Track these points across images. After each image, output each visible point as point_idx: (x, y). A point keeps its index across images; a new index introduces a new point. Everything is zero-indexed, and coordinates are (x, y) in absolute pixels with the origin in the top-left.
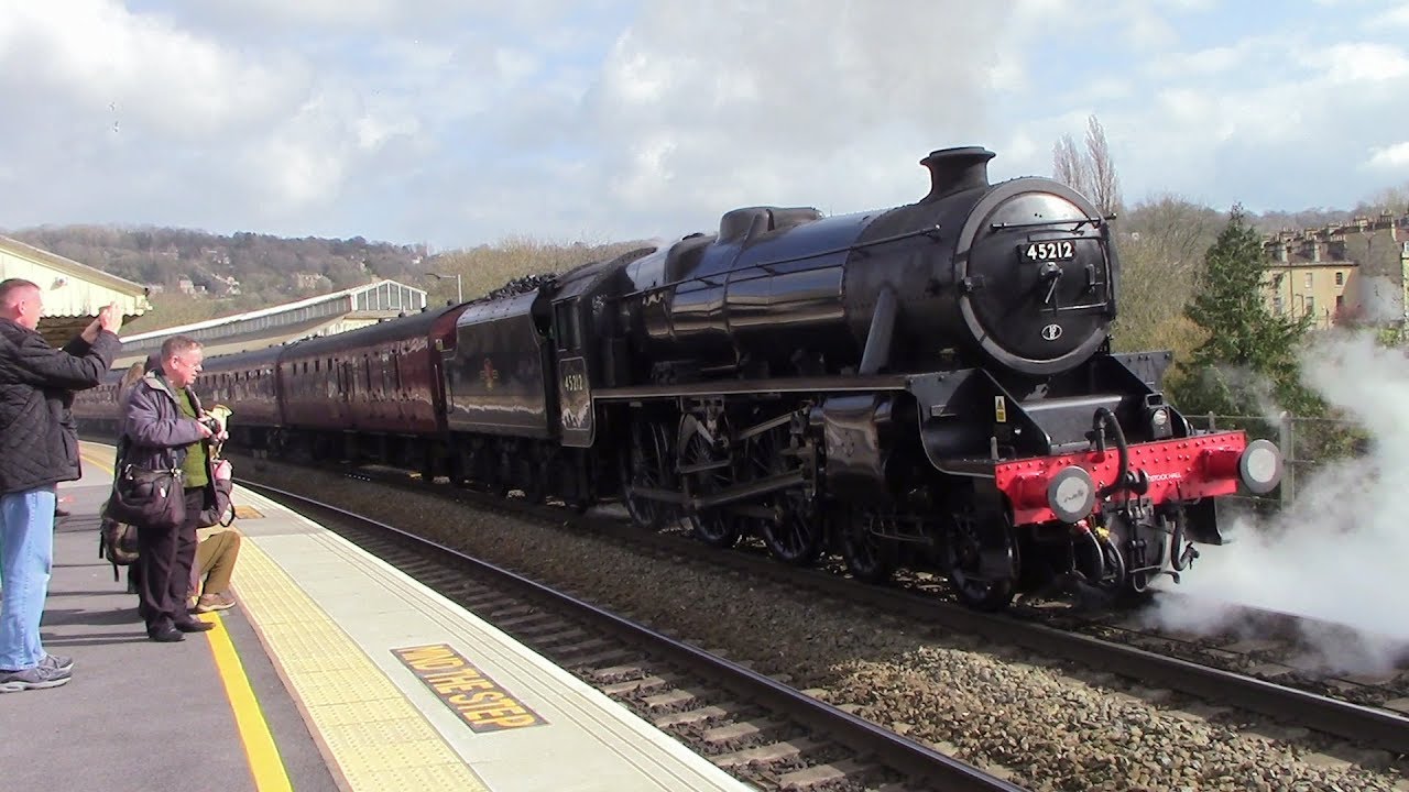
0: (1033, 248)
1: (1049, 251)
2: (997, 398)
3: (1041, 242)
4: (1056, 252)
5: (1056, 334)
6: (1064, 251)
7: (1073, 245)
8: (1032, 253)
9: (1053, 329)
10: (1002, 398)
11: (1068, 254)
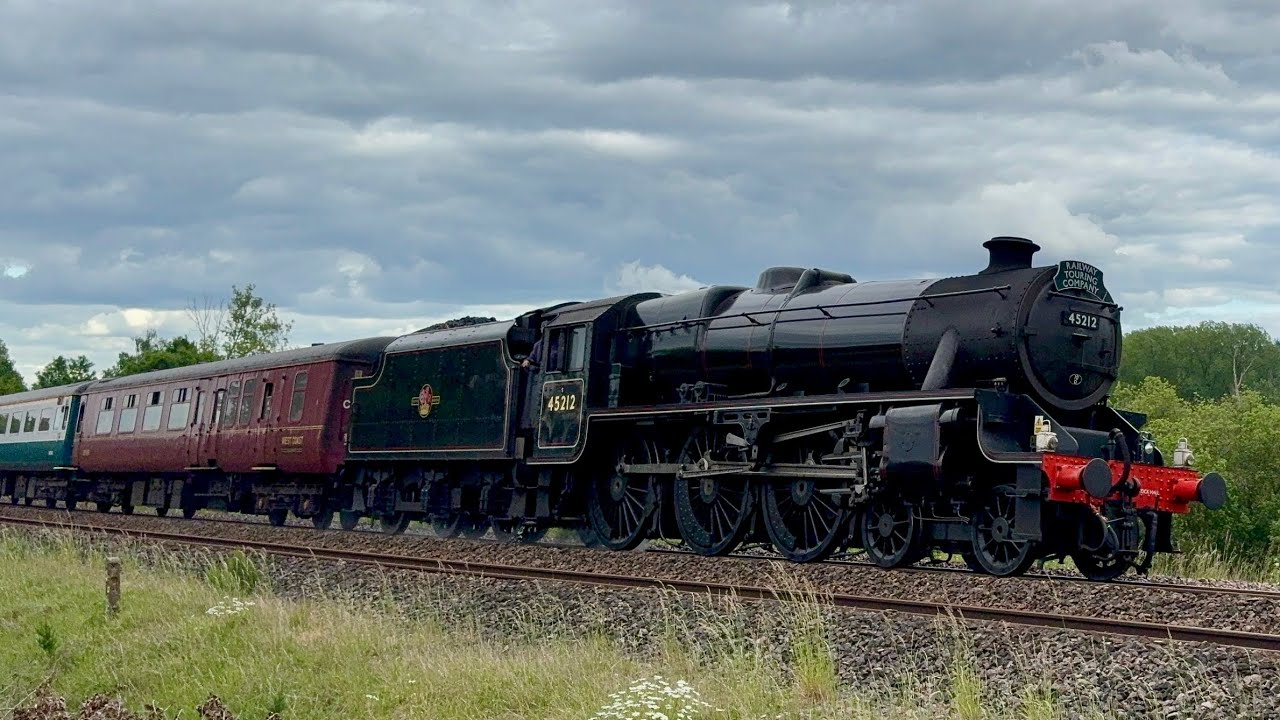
0: (1072, 315)
1: (1082, 320)
2: (1037, 418)
3: (1079, 312)
4: (1087, 322)
5: (1078, 381)
6: (1092, 322)
7: (1098, 320)
8: (1072, 318)
9: (1077, 377)
10: (1042, 417)
11: (1094, 326)
